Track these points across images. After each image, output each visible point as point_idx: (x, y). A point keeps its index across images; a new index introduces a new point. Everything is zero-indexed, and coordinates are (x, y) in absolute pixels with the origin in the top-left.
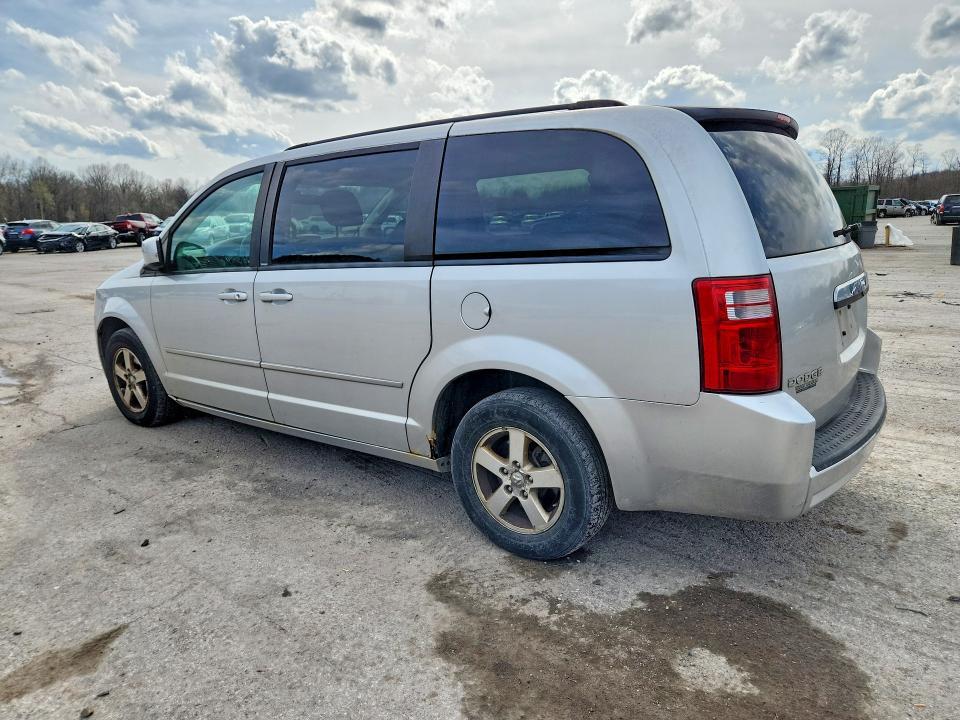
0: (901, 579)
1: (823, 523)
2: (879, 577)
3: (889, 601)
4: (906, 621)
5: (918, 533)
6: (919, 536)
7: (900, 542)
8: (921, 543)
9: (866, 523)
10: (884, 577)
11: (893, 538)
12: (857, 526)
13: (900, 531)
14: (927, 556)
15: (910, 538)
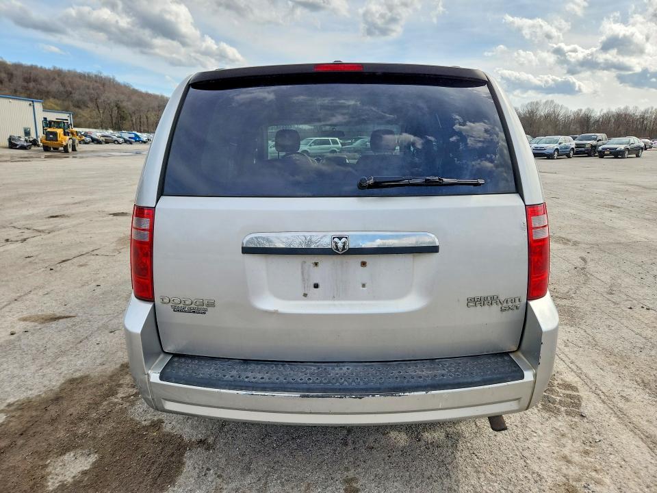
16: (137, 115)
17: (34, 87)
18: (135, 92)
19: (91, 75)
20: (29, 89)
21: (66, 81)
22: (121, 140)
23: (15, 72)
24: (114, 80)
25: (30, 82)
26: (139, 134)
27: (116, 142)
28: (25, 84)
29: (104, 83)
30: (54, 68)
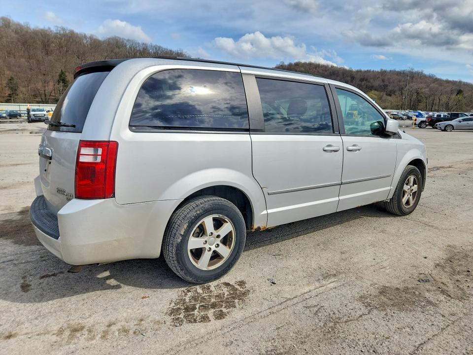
0: (15, 268)
1: (62, 273)
2: (25, 265)
3: (16, 260)
4: (9, 258)
5: (15, 290)
6: (14, 289)
7: (22, 281)
8: (12, 286)
9: (43, 282)
10: (22, 266)
11: (27, 282)
12: (46, 279)
13: (25, 288)
14: (8, 281)
15: (19, 286)
16: (432, 98)
17: (364, 84)
18: (437, 80)
19: (405, 72)
20: (361, 86)
21: (386, 78)
22: (405, 117)
23: (355, 76)
24: (422, 73)
25: (363, 81)
26: (422, 112)
27: (401, 119)
28: (360, 83)
29: (413, 77)
30: (381, 70)
